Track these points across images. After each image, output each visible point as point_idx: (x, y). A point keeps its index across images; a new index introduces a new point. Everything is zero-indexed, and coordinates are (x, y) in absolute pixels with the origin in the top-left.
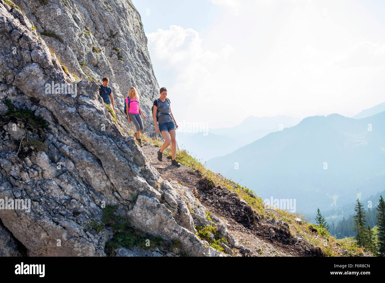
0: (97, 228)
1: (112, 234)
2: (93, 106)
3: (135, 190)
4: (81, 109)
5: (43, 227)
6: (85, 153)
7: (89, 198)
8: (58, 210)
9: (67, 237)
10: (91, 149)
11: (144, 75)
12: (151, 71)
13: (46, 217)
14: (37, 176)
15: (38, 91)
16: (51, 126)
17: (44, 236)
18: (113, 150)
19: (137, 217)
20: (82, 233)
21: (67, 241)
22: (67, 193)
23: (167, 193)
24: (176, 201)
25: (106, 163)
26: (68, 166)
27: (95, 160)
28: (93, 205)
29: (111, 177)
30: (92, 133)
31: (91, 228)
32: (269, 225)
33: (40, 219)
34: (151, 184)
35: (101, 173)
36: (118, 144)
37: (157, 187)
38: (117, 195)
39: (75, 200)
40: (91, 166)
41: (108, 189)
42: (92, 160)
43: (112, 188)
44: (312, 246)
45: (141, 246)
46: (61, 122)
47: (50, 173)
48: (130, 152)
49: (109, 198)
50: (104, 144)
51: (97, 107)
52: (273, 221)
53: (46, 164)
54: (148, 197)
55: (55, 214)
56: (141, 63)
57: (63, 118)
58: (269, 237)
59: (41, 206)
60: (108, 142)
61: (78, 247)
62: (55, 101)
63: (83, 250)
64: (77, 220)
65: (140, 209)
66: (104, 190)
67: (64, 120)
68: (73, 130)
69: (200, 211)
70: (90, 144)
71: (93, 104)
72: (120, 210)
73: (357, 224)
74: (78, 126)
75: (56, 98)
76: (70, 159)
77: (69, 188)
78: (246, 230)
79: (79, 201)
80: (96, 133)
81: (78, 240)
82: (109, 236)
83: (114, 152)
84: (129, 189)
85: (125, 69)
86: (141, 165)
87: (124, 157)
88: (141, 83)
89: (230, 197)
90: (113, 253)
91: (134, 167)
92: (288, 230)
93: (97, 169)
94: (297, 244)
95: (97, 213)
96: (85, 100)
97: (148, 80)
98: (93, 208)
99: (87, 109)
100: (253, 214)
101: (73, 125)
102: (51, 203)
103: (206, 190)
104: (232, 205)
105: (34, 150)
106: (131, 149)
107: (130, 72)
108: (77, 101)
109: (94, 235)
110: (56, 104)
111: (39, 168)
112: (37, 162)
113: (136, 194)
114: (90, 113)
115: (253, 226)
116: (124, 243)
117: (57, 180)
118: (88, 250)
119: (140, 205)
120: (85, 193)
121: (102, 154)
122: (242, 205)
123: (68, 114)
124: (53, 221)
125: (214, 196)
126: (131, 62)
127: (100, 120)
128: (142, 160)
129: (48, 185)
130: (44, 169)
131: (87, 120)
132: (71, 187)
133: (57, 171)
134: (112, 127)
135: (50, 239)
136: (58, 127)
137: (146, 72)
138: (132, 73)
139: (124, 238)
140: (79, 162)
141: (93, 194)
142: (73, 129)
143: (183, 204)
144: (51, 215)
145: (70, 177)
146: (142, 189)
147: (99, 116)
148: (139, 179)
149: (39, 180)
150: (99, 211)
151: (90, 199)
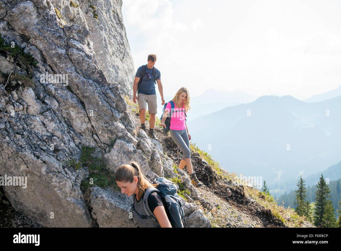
0: (75, 166)
1: (88, 173)
2: (82, 50)
3: (114, 134)
4: (71, 51)
5: (24, 159)
6: (70, 94)
7: (69, 137)
8: (39, 145)
9: (46, 171)
10: (76, 91)
11: (117, 36)
12: (124, 33)
13: (27, 150)
14: (21, 111)
15: (30, 29)
16: (39, 65)
17: (23, 168)
18: (98, 94)
19: (113, 160)
20: (61, 168)
21: (45, 175)
22: (49, 131)
23: (143, 141)
24: (150, 149)
25: (89, 106)
26: (52, 105)
27: (79, 102)
28: (72, 144)
29: (93, 120)
30: (79, 76)
31: (69, 166)
32: (226, 185)
33: (22, 151)
34: (129, 131)
35: (84, 115)
36: (102, 89)
37: (134, 134)
38: (96, 137)
39: (57, 138)
40: (74, 107)
41: (88, 131)
42: (76, 102)
43: (92, 130)
44: (263, 207)
45: (115, 187)
46: (49, 62)
47: (35, 109)
48: (113, 98)
49: (88, 140)
50: (90, 87)
51: (86, 51)
52: (230, 182)
53: (32, 100)
54: (125, 142)
55: (36, 148)
56: (115, 24)
57: (52, 58)
58: (225, 196)
59: (23, 139)
60: (94, 86)
61: (56, 182)
62: (46, 41)
63: (61, 185)
64: (57, 157)
65: (117, 153)
66: (84, 131)
67: (53, 60)
68: (61, 71)
69: (168, 163)
70: (75, 86)
71: (83, 48)
72: (97, 152)
73: (298, 197)
74: (65, 68)
75: (48, 38)
76: (55, 98)
77: (52, 126)
78: (205, 188)
79: (61, 139)
80: (83, 76)
81: (56, 175)
82: (85, 175)
83: (99, 96)
84: (109, 133)
85: (99, 27)
86: (122, 112)
87: (107, 102)
88: (114, 43)
89: (193, 156)
90: (88, 191)
91: (116, 113)
92: (243, 192)
93: (80, 111)
94: (250, 205)
95: (76, 152)
96: (75, 43)
97: (120, 41)
98: (72, 148)
99: (76, 52)
100: (213, 174)
101: (61, 66)
102: (33, 137)
103: (171, 147)
104: (194, 164)
105: (21, 85)
106: (114, 96)
107: (103, 31)
108: (67, 43)
109: (71, 172)
110: (46, 43)
111: (24, 103)
112: (23, 97)
113: (115, 139)
114: (79, 57)
115: (212, 185)
116: (99, 183)
117: (41, 117)
118: (65, 186)
119: (117, 149)
120: (66, 132)
121: (87, 97)
122: (203, 164)
123: (58, 55)
124: (34, 155)
125: (178, 153)
126: (106, 21)
127: (88, 64)
128: (123, 106)
129: (32, 120)
130: (29, 105)
131: (76, 63)
132: (54, 125)
133: (42, 108)
134: (99, 73)
135: (30, 172)
136: (46, 66)
137: (119, 33)
138: (106, 32)
139: (99, 178)
140: (64, 102)
141: (73, 135)
142: (60, 69)
143: (156, 153)
144: (32, 149)
145: (54, 115)
146: (120, 134)
147: (87, 61)
148: (118, 124)
149: (23, 115)
150: (78, 150)
151: (70, 139)
